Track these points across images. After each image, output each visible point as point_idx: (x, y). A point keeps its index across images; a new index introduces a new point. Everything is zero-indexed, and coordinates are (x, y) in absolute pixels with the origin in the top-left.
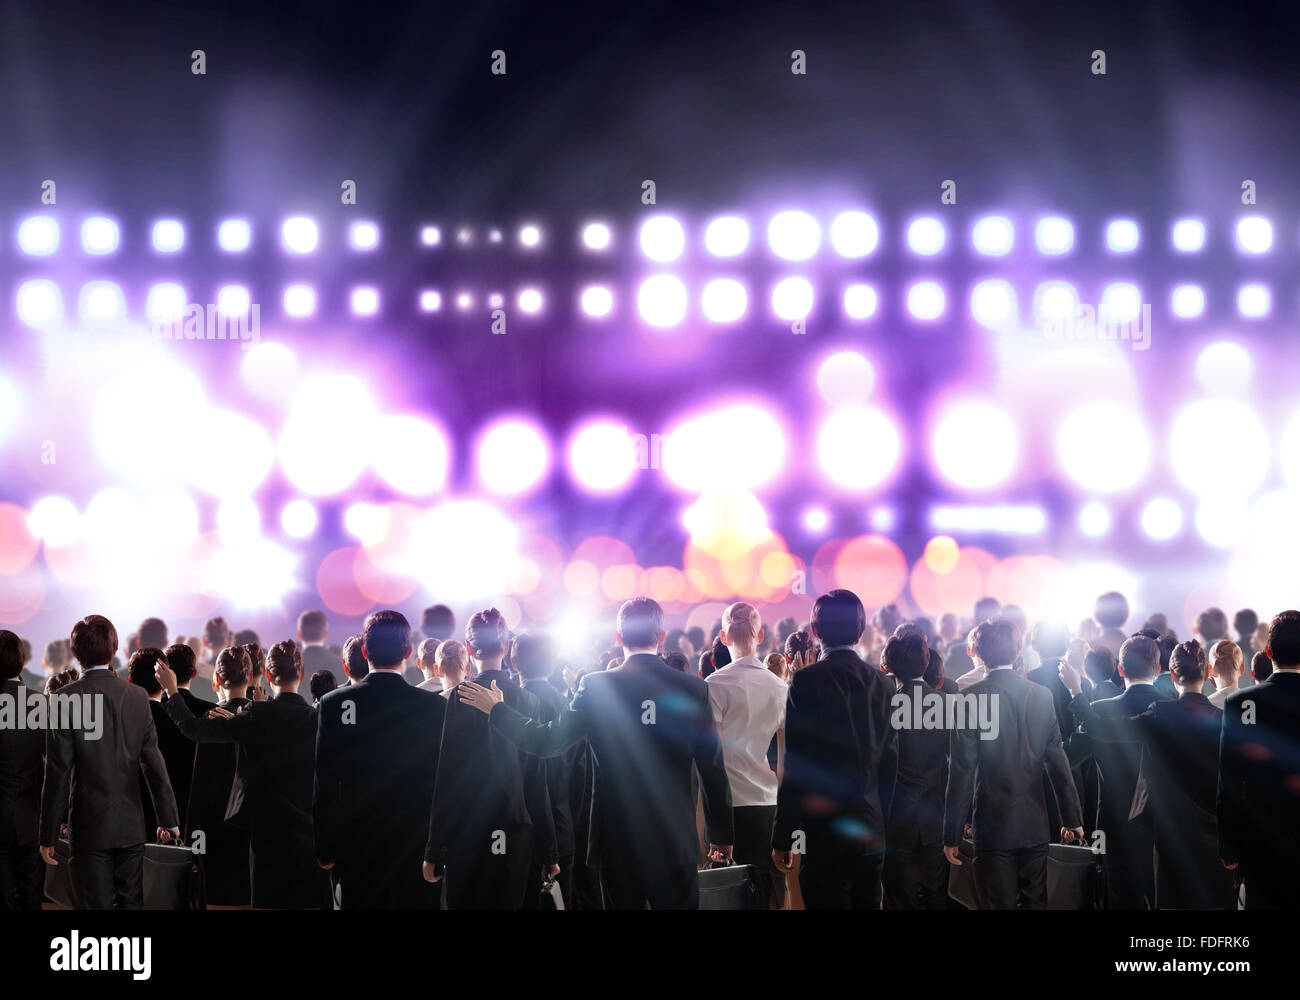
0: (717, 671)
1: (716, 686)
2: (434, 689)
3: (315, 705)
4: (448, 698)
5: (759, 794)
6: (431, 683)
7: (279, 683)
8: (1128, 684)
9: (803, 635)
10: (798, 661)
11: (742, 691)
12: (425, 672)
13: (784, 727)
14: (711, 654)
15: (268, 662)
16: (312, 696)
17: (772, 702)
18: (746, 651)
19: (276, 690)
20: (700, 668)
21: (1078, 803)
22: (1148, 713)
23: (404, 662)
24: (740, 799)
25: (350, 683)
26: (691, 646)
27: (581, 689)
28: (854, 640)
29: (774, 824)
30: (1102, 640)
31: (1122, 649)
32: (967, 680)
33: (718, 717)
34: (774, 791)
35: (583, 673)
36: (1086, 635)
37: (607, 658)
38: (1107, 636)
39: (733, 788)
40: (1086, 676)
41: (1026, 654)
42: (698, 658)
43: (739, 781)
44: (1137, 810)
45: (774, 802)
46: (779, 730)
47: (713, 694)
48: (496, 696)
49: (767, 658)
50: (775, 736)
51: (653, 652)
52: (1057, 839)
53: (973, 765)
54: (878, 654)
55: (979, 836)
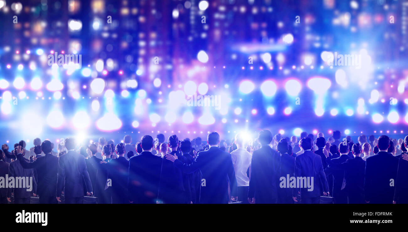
0: (234, 151)
1: (234, 155)
2: (159, 156)
3: (128, 160)
4: (163, 158)
5: (245, 183)
6: (159, 154)
7: (119, 154)
8: (341, 154)
9: (256, 142)
10: (255, 148)
11: (240, 156)
12: (157, 151)
13: (251, 165)
14: (232, 147)
15: (116, 149)
16: (127, 157)
17: (248, 159)
18: (241, 146)
19: (118, 156)
20: (229, 150)
21: (328, 186)
22: (346, 162)
23: (152, 149)
24: (240, 184)
25: (137, 154)
26: (227, 145)
27: (198, 156)
28: (270, 144)
29: (249, 191)
30: (334, 143)
31: (339, 145)
32: (299, 153)
33: (234, 163)
34: (248, 182)
35: (198, 152)
36: (330, 141)
37: (204, 148)
38: (335, 141)
39: (238, 182)
40: (330, 152)
41: (315, 147)
42: (228, 147)
43: (238, 179)
44: (343, 187)
45: (249, 186)
46: (250, 166)
47: (232, 157)
48: (176, 157)
49: (247, 147)
50: (249, 168)
51: (217, 146)
52: (322, 195)
53: (300, 175)
54: (275, 146)
55: (302, 194)
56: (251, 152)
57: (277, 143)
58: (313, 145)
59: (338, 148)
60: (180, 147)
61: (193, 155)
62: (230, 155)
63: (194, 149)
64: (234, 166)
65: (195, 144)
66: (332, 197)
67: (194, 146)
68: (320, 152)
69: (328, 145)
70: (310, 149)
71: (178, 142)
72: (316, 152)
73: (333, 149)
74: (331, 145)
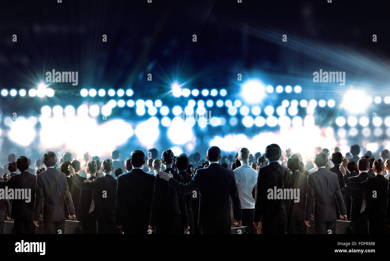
0: (237, 168)
1: (237, 173)
2: (152, 174)
3: (116, 179)
4: (156, 176)
5: (249, 205)
6: (151, 172)
7: (105, 172)
8: (360, 172)
9: (263, 157)
10: (261, 165)
11: (244, 174)
12: (149, 168)
13: (257, 185)
14: (235, 163)
15: (102, 166)
16: (115, 176)
17: (253, 177)
18: (245, 162)
19: (105, 174)
20: (232, 167)
21: (345, 208)
22: (366, 181)
23: (143, 166)
24: (244, 207)
25: (127, 172)
26: (229, 161)
27: (196, 173)
28: (278, 159)
29: (254, 214)
30: (352, 159)
31: (358, 161)
32: (312, 171)
33: (237, 182)
34: (254, 204)
35: (196, 169)
36: (347, 157)
37: (204, 164)
38: (354, 157)
39: (241, 204)
40: (348, 170)
41: (330, 163)
42: (231, 164)
43: (243, 201)
44: (363, 209)
45: (254, 208)
46: (255, 186)
47: (235, 175)
48: (171, 176)
49: (252, 164)
50: (254, 188)
51: (218, 163)
52: (339, 218)
53: (313, 196)
54: (285, 163)
55: (315, 218)
56: (257, 170)
57: (287, 159)
58: (328, 161)
59: (357, 165)
60: (175, 163)
61: (191, 173)
62: (233, 173)
63: (191, 166)
64: (237, 186)
65: (193, 160)
66: (350, 222)
67: (192, 163)
68: (336, 169)
69: (345, 161)
70: (324, 166)
71: (174, 157)
72: (332, 170)
73: (351, 166)
74: (348, 161)
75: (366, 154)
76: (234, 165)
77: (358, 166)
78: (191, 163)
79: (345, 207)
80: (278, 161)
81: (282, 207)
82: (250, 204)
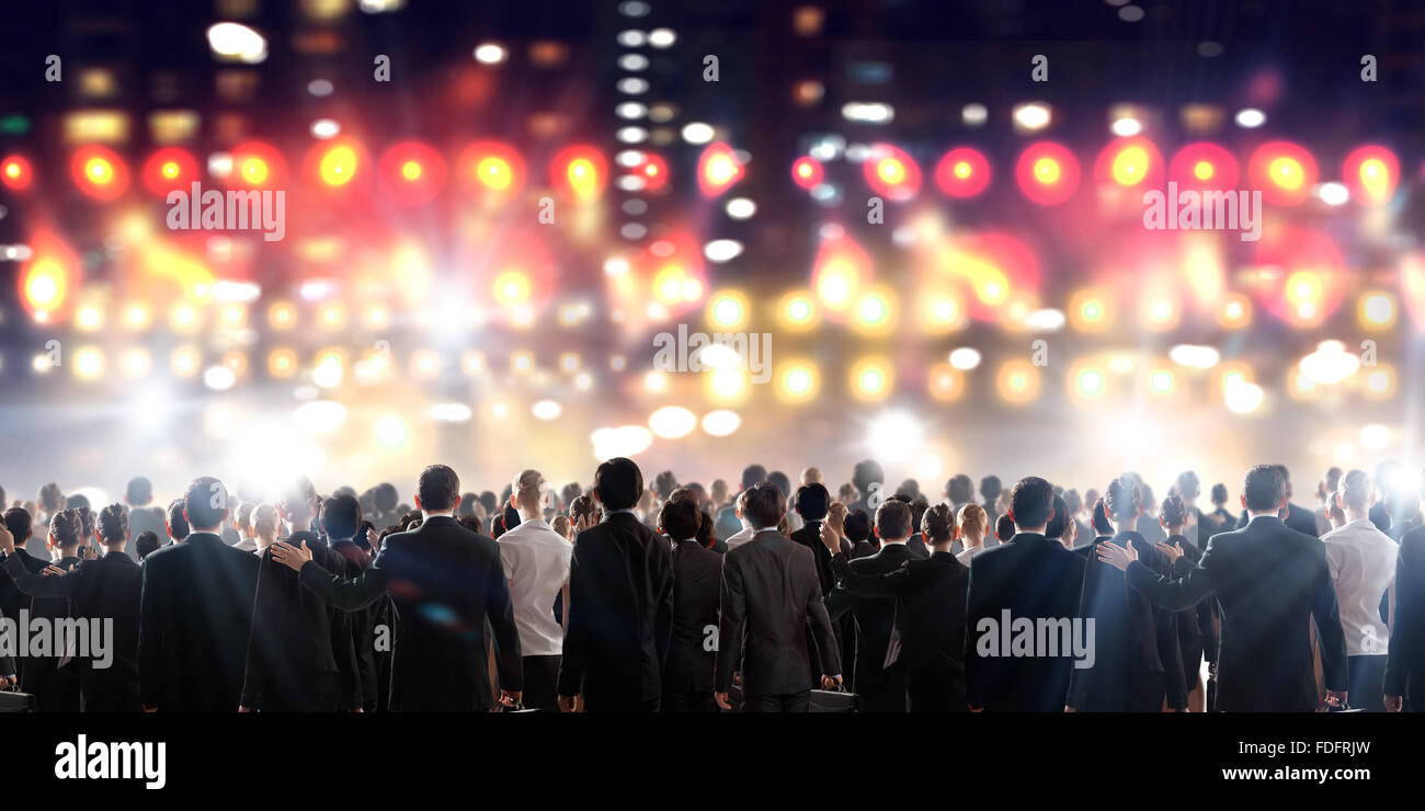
0: (508, 532)
1: (507, 547)
2: (249, 549)
3: (140, 564)
4: (261, 556)
5: (546, 644)
6: (246, 543)
7: (108, 543)
8: (883, 544)
9: (586, 499)
10: (581, 523)
11: (529, 550)
12: (241, 533)
13: (568, 583)
14: (501, 517)
15: (97, 524)
16: (137, 555)
17: (557, 561)
18: (534, 513)
19: (105, 550)
20: (492, 530)
21: (838, 654)
22: (900, 570)
23: (222, 523)
24: (529, 649)
25: (172, 543)
26: (483, 510)
27: (383, 548)
28: (632, 505)
29: (560, 671)
30: (859, 504)
31: (877, 511)
32: (735, 540)
33: (508, 574)
34: (560, 642)
35: (384, 534)
36: (845, 498)
37: (406, 521)
39: (521, 639)
40: (845, 537)
41: (791, 516)
42: (490, 520)
43: (527, 632)
44: (891, 658)
45: (559, 652)
46: (564, 586)
47: (503, 553)
48: (306, 555)
49: (554, 519)
50: (560, 592)
51: (449, 515)
52: (818, 685)
53: (741, 619)
54: (654, 516)
55: (747, 684)
56: (568, 537)
57: (661, 505)
58: (784, 511)
59: (873, 524)
60: (320, 518)
61: (366, 546)
62: (498, 545)
63: (368, 525)
64: (509, 588)
65: (374, 507)
66: (851, 695)
67: (370, 515)
68: (809, 536)
69: (837, 510)
70: (774, 525)
71: (316, 499)
72: (797, 536)
73: (856, 525)
74: (847, 511)
75: (900, 490)
76: (498, 521)
77: (876, 524)
78: (368, 516)
79: (835, 651)
80: (633, 511)
81: (646, 651)
82: (548, 641)
